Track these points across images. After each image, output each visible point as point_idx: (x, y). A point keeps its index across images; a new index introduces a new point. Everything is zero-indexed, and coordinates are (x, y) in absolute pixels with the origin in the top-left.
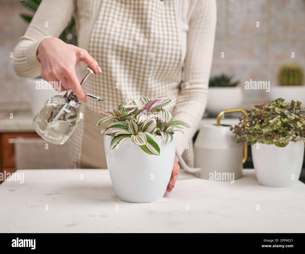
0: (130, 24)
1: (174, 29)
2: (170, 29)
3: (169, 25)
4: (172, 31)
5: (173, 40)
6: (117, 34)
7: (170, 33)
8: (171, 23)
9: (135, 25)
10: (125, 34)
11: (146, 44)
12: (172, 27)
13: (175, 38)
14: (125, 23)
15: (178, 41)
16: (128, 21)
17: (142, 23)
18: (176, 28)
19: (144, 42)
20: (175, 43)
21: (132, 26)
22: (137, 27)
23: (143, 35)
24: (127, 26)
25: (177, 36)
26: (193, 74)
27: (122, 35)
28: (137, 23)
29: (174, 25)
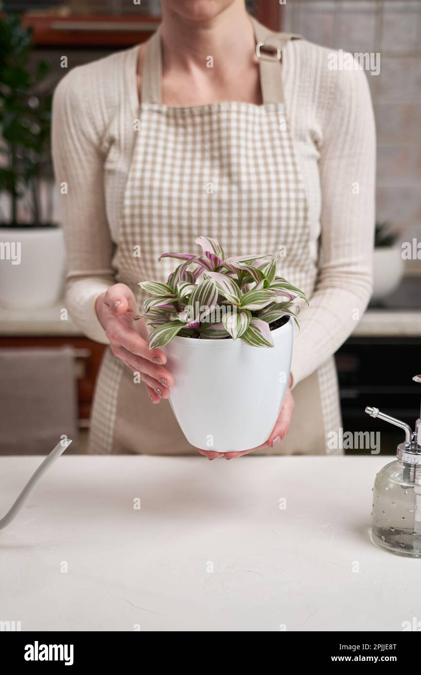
0: (198, 163)
1: (289, 160)
2: (280, 159)
3: (278, 151)
4: (285, 164)
5: (287, 181)
6: (176, 186)
7: (281, 168)
8: (282, 147)
9: (207, 163)
10: (191, 183)
11: (235, 197)
12: (284, 155)
13: (291, 177)
14: (188, 163)
15: (297, 181)
16: (193, 159)
17: (221, 157)
18: (293, 155)
19: (230, 192)
20: (292, 186)
21: (202, 167)
22: (212, 167)
23: (225, 180)
24: (193, 167)
25: (296, 173)
26: (337, 247)
27: (186, 187)
28: (212, 158)
29: (287, 151)
